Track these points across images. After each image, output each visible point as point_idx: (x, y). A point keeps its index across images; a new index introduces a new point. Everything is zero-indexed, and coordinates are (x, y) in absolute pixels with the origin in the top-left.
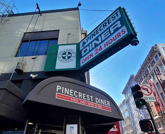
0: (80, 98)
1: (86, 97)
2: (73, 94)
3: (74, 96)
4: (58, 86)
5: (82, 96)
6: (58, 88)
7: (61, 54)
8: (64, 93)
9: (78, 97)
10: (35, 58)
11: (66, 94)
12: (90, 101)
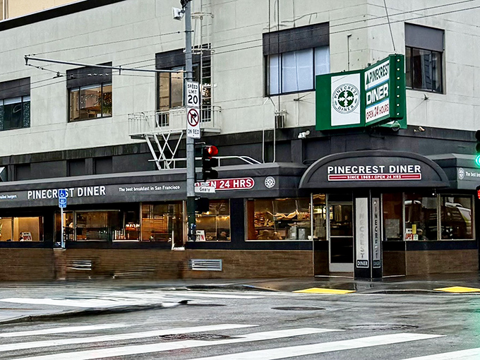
0: (362, 173)
1: (372, 170)
2: (351, 171)
3: (352, 173)
4: (329, 168)
5: (365, 170)
6: (330, 169)
7: (337, 96)
8: (338, 173)
9: (358, 173)
10: (298, 100)
11: (341, 173)
12: (379, 172)
